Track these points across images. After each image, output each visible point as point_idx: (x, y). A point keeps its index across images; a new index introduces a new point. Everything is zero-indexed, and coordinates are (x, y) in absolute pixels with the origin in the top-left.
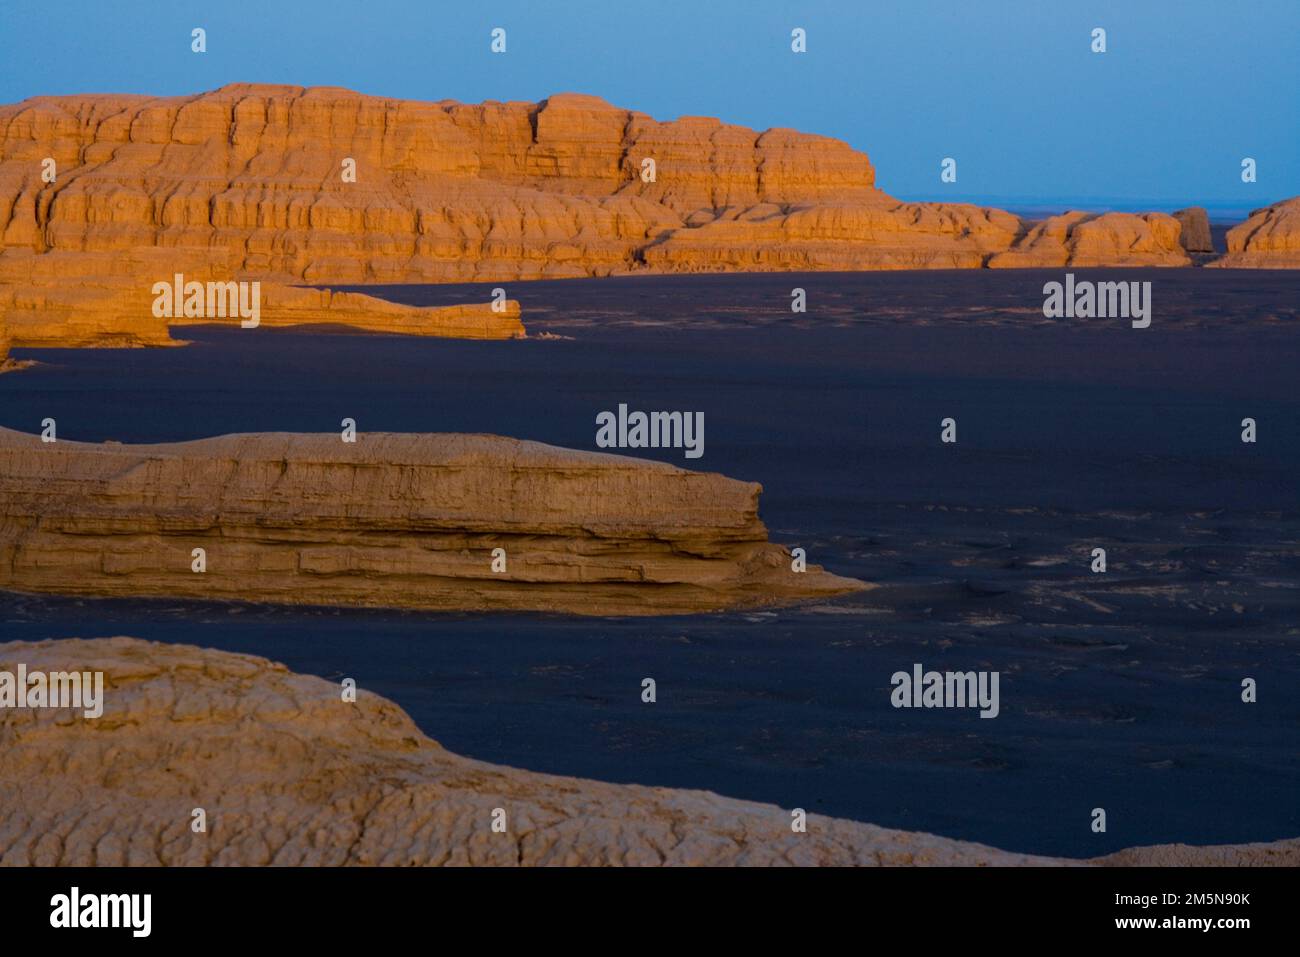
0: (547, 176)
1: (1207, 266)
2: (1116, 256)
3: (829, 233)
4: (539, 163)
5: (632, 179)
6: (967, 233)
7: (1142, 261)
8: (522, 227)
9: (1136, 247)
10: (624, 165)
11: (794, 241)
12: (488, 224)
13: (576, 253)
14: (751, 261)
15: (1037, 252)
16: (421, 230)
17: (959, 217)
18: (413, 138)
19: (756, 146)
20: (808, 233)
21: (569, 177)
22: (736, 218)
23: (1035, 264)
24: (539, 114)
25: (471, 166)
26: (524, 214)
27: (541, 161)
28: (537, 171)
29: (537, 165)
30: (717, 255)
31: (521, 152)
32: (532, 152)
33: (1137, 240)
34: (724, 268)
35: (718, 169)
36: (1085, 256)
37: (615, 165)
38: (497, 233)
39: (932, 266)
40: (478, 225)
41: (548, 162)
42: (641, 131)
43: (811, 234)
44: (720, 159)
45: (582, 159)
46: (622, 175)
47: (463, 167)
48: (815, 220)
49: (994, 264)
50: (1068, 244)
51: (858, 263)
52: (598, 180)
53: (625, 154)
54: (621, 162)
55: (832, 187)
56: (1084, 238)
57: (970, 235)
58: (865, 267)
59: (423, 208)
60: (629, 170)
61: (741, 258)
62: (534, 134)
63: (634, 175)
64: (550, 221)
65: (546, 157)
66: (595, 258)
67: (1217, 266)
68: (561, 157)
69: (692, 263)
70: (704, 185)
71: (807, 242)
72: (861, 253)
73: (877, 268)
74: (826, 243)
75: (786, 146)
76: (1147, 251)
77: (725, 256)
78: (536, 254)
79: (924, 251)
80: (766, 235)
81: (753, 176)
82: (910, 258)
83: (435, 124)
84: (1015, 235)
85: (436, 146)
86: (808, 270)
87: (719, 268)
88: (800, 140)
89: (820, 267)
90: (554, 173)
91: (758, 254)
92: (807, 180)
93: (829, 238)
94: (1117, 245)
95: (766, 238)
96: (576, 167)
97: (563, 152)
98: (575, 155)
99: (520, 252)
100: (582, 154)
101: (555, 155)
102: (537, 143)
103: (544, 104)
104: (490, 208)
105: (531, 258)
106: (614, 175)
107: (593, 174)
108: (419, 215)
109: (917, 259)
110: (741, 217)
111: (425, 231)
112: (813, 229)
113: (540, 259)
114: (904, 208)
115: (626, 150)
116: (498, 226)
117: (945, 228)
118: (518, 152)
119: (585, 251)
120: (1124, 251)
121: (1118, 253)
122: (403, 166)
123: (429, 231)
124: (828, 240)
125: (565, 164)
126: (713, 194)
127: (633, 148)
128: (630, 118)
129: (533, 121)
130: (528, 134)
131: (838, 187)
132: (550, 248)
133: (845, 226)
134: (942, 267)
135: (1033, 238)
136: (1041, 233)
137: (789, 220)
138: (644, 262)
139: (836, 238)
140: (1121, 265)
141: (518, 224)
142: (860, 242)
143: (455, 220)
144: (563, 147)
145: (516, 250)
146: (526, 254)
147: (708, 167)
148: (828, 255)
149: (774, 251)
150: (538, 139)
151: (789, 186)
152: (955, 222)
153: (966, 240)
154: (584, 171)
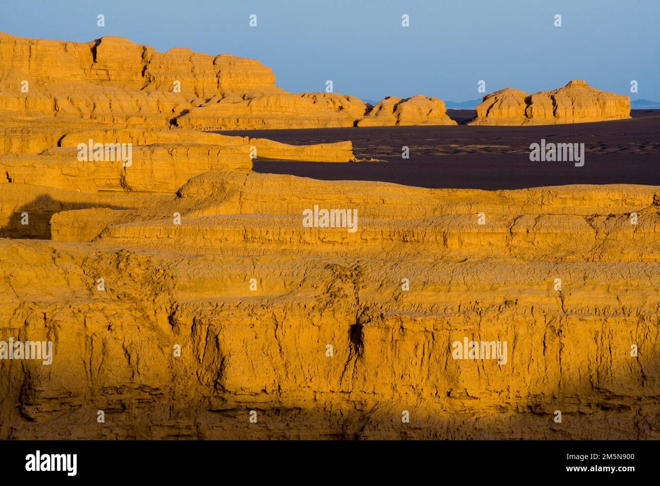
0: (103, 80)
1: (469, 125)
2: (421, 120)
3: (273, 109)
4: (98, 73)
5: (150, 82)
6: (341, 108)
7: (434, 122)
8: (110, 107)
9: (430, 114)
10: (146, 74)
11: (254, 113)
12: (92, 106)
13: (141, 121)
14: (234, 124)
15: (380, 118)
16: (57, 109)
17: (336, 100)
18: (46, 59)
19: (214, 63)
20: (262, 109)
21: (115, 80)
22: (219, 101)
23: (381, 124)
24: (97, 47)
25: (78, 75)
26: (110, 100)
27: (99, 72)
28: (97, 77)
29: (97, 74)
30: (216, 121)
31: (88, 67)
32: (94, 67)
33: (431, 111)
34: (221, 128)
35: (197, 76)
36: (406, 120)
37: (141, 74)
38: (98, 110)
39: (329, 126)
40: (87, 106)
41: (104, 73)
42: (152, 56)
43: (264, 109)
44: (197, 71)
45: (122, 71)
46: (145, 79)
47: (74, 75)
48: (266, 102)
49: (359, 125)
50: (396, 114)
51: (291, 125)
52: (131, 82)
53: (145, 68)
54: (143, 73)
55: (255, 85)
56: (404, 111)
57: (344, 110)
58: (295, 127)
59: (58, 98)
60: (148, 76)
61: (229, 123)
62: (95, 57)
63: (151, 79)
64: (125, 104)
65: (101, 70)
66: (152, 123)
67: (475, 125)
68: (111, 70)
69: (203, 126)
70: (190, 84)
71: (262, 113)
72: (291, 119)
73: (301, 128)
74: (272, 114)
75: (230, 64)
76: (436, 117)
77: (220, 121)
78: (120, 121)
79: (323, 118)
80: (240, 110)
81: (216, 80)
82: (317, 122)
83: (57, 52)
84: (365, 110)
85: (59, 64)
86: (265, 129)
87: (218, 128)
88: (237, 61)
89: (272, 127)
90: (106, 78)
91: (238, 121)
92: (243, 81)
93: (273, 111)
94: (421, 114)
95: (240, 112)
96: (119, 75)
97: (111, 67)
98: (118, 69)
99: (112, 120)
100: (122, 68)
101: (107, 69)
102: (96, 62)
103: (99, 42)
104: (92, 96)
105: (118, 124)
106: (141, 80)
107: (128, 79)
108: (55, 101)
109: (320, 122)
110: (221, 101)
111: (60, 110)
112: (265, 106)
113: (123, 124)
114: (306, 95)
115: (146, 66)
116: (98, 106)
117: (329, 106)
118: (86, 67)
119: (145, 119)
120: (425, 118)
121: (421, 118)
122: (42, 74)
123: (61, 110)
124: (273, 113)
125: (112, 74)
126: (195, 89)
127: (150, 65)
128: (144, 49)
129: (94, 51)
130: (91, 57)
131: (258, 85)
132: (128, 118)
133: (282, 105)
134: (335, 127)
135: (376, 111)
136: (380, 108)
137: (252, 102)
138: (177, 125)
139: (277, 112)
140: (424, 124)
141: (108, 105)
142: (290, 113)
143: (74, 103)
144: (111, 65)
145: (110, 119)
146: (115, 121)
147: (191, 75)
148: (275, 121)
149: (246, 118)
150: (97, 60)
151: (234, 85)
152: (334, 103)
153: (341, 112)
154: (123, 77)
